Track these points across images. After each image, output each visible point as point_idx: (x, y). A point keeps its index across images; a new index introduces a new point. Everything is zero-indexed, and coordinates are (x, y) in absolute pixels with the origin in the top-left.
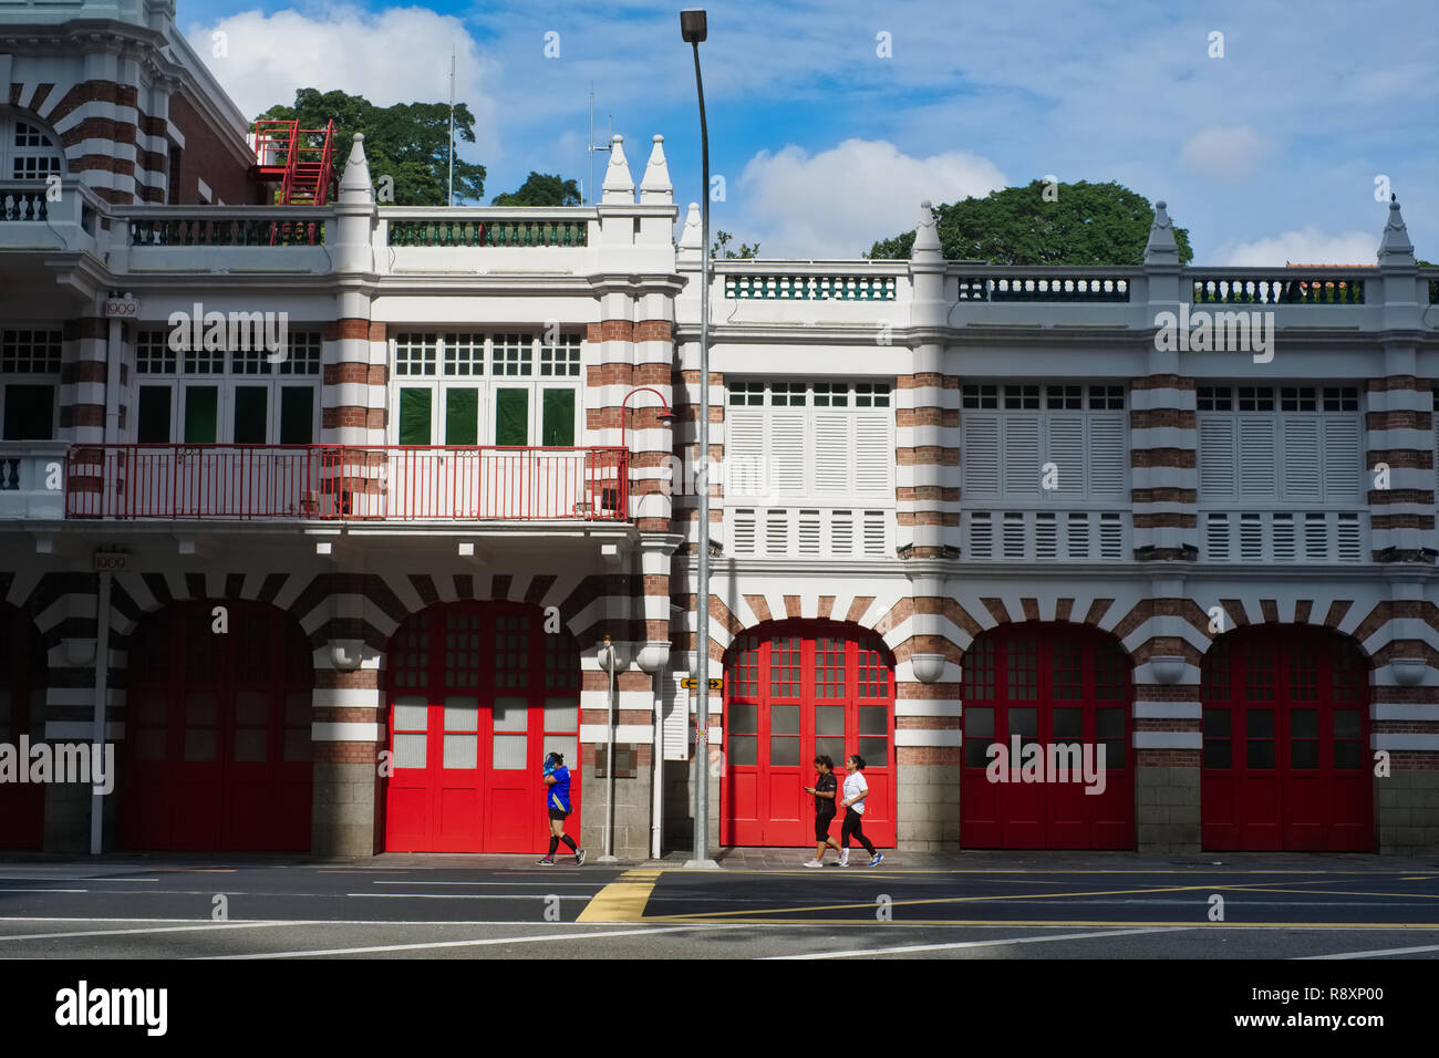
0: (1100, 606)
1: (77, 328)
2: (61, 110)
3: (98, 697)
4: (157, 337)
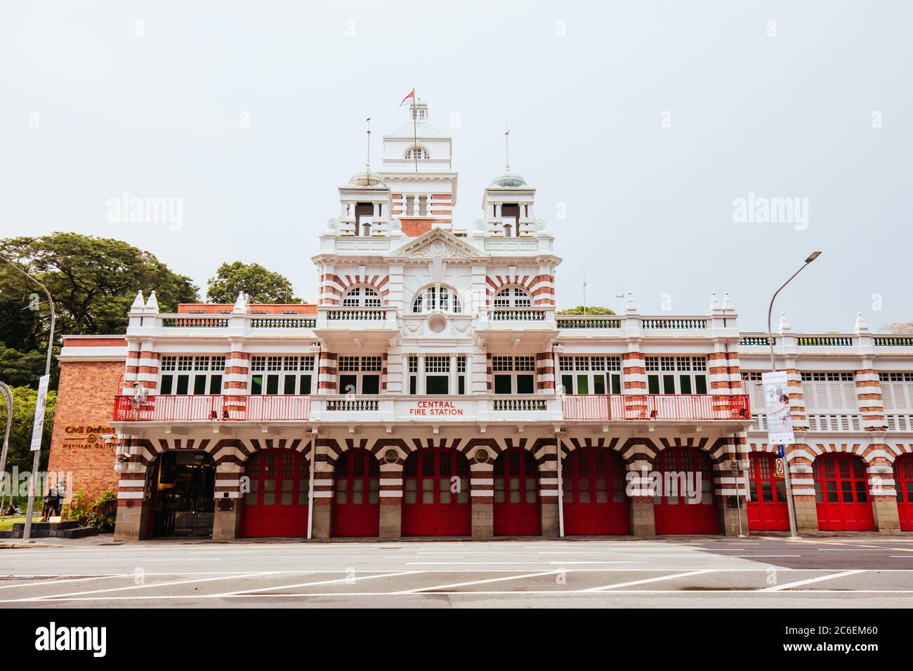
0: (856, 446)
1: (543, 356)
2: (532, 285)
3: (559, 481)
4: (566, 358)
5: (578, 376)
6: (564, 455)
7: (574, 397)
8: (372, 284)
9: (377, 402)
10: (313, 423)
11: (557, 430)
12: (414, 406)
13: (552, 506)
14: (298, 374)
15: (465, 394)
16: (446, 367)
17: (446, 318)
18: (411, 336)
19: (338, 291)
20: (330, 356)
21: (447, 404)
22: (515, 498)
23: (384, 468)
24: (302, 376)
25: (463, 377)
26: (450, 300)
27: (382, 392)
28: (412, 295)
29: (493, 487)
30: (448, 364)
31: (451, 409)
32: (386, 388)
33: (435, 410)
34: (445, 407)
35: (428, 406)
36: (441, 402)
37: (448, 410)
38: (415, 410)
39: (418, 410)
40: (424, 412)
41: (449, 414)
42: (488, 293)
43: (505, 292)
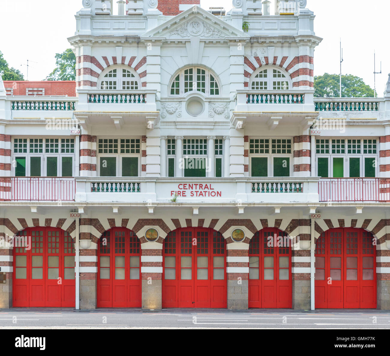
1: (300, 139)
2: (290, 66)
3: (312, 259)
4: (322, 141)
5: (334, 158)
6: (318, 235)
7: (329, 180)
9: (138, 184)
10: (79, 204)
11: (313, 211)
12: (175, 187)
13: (304, 282)
14: (60, 156)
15: (222, 177)
16: (203, 150)
17: (204, 100)
18: (170, 118)
19: (95, 73)
20: (90, 138)
21: (206, 187)
22: (269, 275)
23: (145, 246)
24: (63, 158)
25: (221, 159)
26: (208, 82)
27: (142, 174)
28: (170, 76)
29: (248, 265)
30: (205, 147)
31: (211, 191)
32: (145, 170)
33: (195, 191)
34: (204, 189)
35: (188, 188)
36: (200, 185)
37: (207, 192)
38: (176, 191)
39: (178, 192)
40: (185, 194)
41: (209, 196)
42: (246, 74)
43: (263, 74)
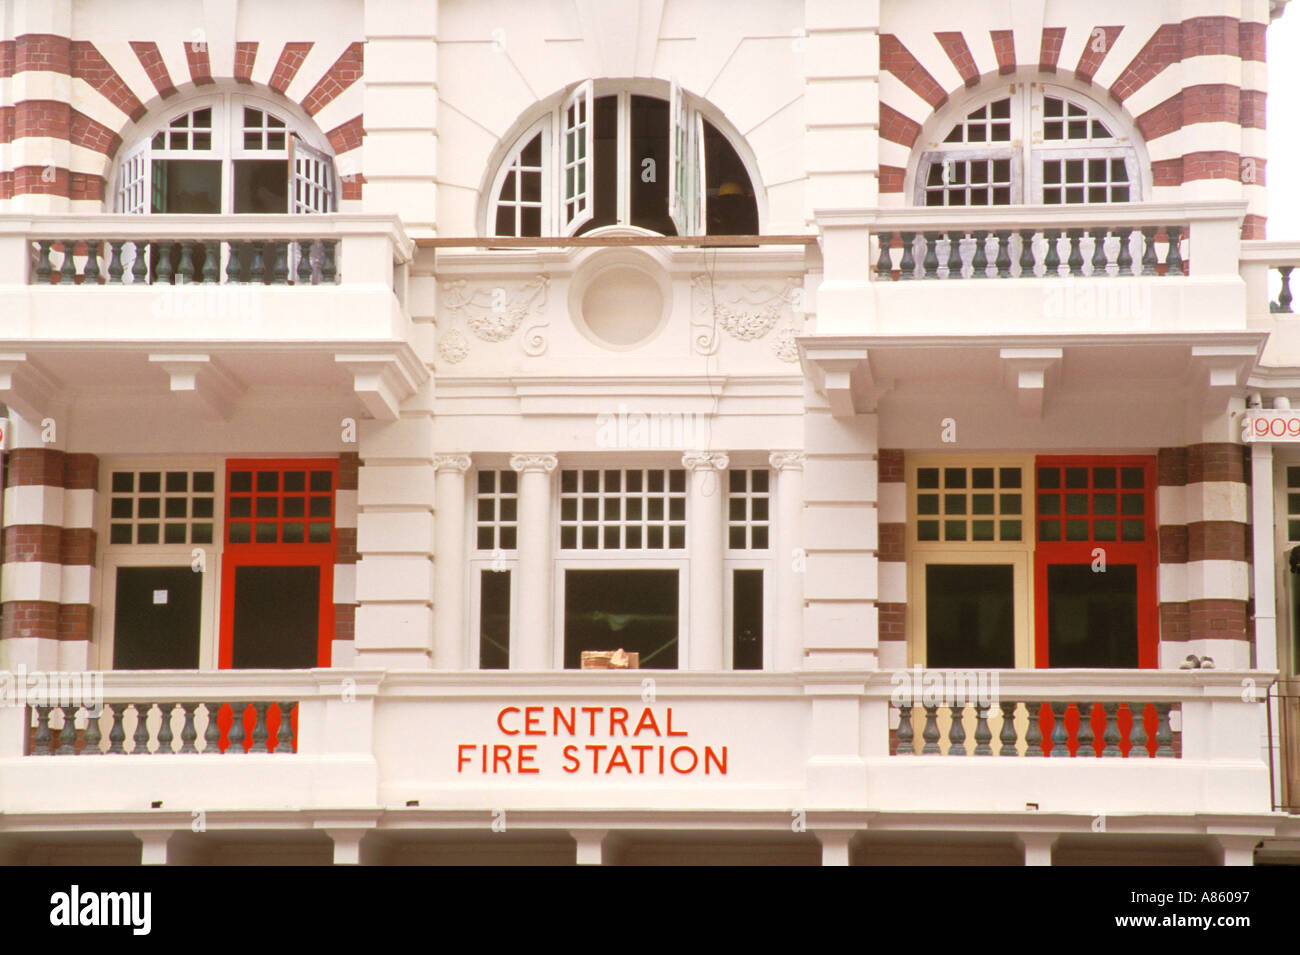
1: (1188, 464)
2: (1136, 73)
8: (278, 87)
9: (293, 708)
12: (481, 727)
15: (764, 667)
16: (666, 522)
17: (669, 265)
19: (96, 128)
20: (61, 469)
21: (648, 722)
25: (759, 575)
27: (332, 657)
28: (494, 141)
30: (678, 509)
31: (671, 744)
32: (351, 635)
33: (588, 747)
34: (637, 733)
35: (549, 729)
36: (613, 711)
37: (650, 748)
38: (485, 747)
39: (497, 748)
40: (530, 759)
41: (661, 771)
42: (893, 125)
43: (989, 121)
